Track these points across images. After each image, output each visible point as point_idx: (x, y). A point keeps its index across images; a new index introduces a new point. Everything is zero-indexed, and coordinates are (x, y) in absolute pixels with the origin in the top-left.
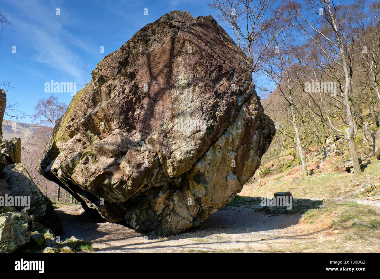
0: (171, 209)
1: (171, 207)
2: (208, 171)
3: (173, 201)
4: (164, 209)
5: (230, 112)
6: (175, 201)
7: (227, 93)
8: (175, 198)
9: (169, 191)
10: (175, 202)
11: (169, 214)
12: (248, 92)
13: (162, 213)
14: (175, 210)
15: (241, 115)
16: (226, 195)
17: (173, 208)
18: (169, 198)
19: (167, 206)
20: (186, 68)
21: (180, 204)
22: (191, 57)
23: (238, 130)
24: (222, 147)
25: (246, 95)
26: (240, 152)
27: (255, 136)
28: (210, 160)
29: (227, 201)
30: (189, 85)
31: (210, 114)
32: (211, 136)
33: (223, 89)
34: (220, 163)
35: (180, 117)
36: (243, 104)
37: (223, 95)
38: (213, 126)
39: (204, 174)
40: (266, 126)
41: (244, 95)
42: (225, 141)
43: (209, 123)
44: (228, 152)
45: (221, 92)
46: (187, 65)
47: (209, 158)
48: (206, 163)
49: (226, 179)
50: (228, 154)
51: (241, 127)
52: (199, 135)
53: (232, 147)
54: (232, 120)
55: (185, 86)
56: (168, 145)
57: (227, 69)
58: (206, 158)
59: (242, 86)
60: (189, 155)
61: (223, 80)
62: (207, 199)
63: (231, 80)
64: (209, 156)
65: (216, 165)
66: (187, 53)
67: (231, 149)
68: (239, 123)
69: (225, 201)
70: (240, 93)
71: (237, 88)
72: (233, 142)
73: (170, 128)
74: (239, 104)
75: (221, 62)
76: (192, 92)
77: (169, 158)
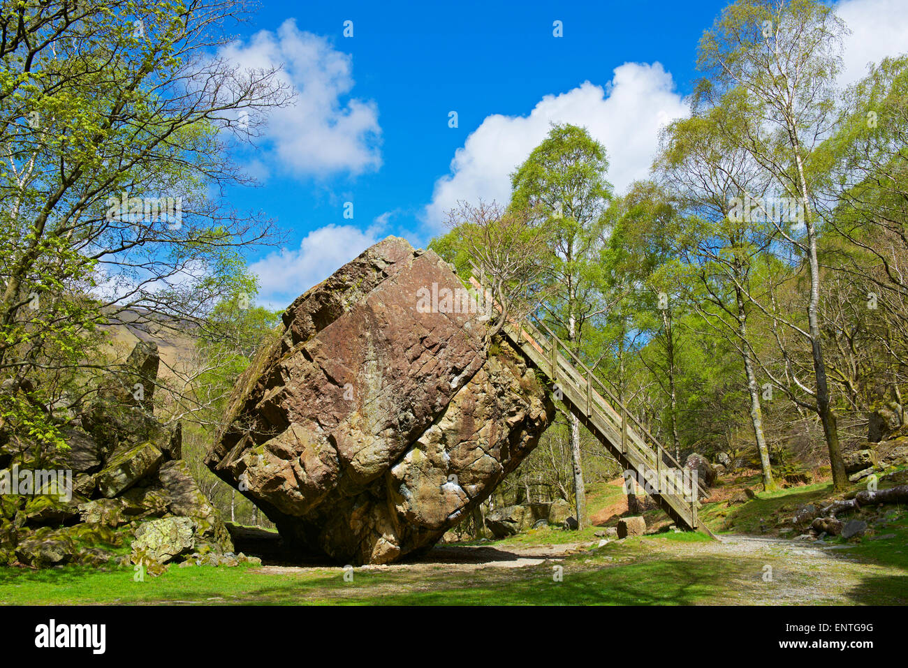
0: (371, 528)
1: (371, 526)
2: (409, 477)
3: (374, 517)
4: (363, 528)
5: (435, 399)
6: (376, 517)
8: (377, 513)
9: (367, 503)
10: (378, 519)
11: (369, 535)
12: (469, 367)
13: (360, 534)
14: (377, 528)
15: (455, 402)
16: (445, 511)
17: (375, 527)
18: (368, 511)
19: (366, 524)
20: (375, 346)
21: (383, 522)
22: (381, 332)
23: (449, 423)
24: (427, 445)
25: (465, 373)
26: (458, 451)
27: (484, 428)
28: (410, 463)
29: (447, 520)
30: (378, 368)
31: (403, 405)
32: (407, 432)
33: (425, 370)
34: (428, 466)
35: (368, 408)
36: (465, 384)
37: (424, 378)
38: (407, 420)
39: (404, 481)
40: (518, 410)
41: (463, 373)
42: (430, 438)
43: (402, 417)
44: (438, 452)
45: (421, 375)
46: (376, 342)
47: (409, 461)
48: (406, 466)
49: (442, 489)
50: (438, 455)
51: (454, 419)
52: (390, 431)
53: (444, 445)
54: (438, 410)
55: (375, 368)
56: (350, 445)
57: (435, 341)
58: (406, 461)
59: (458, 361)
60: (378, 457)
61: (426, 356)
62: (413, 515)
63: (442, 354)
64: (410, 457)
65: (421, 469)
66: (377, 326)
67: (442, 448)
68: (451, 411)
69: (443, 519)
70: (456, 371)
71: (450, 365)
72: (443, 440)
73: (355, 422)
74: (454, 385)
75: (426, 332)
76: (383, 377)
77: (352, 460)
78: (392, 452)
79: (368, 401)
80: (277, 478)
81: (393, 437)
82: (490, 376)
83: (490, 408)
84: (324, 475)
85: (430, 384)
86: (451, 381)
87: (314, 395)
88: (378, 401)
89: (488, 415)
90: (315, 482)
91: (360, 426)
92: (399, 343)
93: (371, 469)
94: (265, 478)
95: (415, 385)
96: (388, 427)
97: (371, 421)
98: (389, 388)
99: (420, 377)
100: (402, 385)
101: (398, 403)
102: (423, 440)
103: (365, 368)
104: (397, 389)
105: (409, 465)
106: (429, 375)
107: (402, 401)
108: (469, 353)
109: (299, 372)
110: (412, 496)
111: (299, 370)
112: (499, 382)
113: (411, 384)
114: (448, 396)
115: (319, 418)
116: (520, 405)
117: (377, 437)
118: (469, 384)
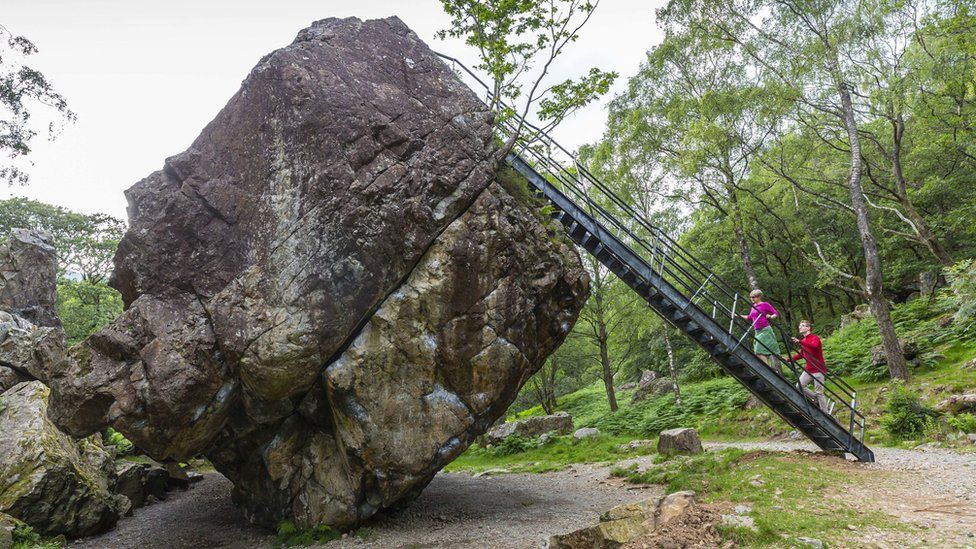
0: (307, 475)
1: (306, 472)
2: (361, 384)
3: (310, 457)
4: (294, 475)
5: (402, 235)
6: (314, 458)
7: (393, 191)
8: (315, 450)
9: (297, 433)
10: (317, 460)
11: (304, 489)
12: (464, 185)
13: (290, 486)
14: (317, 478)
15: (442, 243)
16: (432, 442)
17: (312, 476)
18: (300, 448)
19: (300, 468)
20: (286, 140)
21: (327, 464)
22: (296, 113)
23: (432, 280)
24: (393, 323)
25: (458, 194)
26: (450, 333)
27: (494, 292)
28: (362, 356)
29: (437, 455)
30: (294, 179)
31: (339, 244)
32: (351, 298)
33: (381, 183)
34: (396, 362)
35: (277, 256)
36: (458, 216)
37: (381, 196)
38: (351, 273)
39: (351, 391)
40: (548, 268)
41: (456, 193)
42: (398, 309)
43: (338, 267)
44: (413, 336)
45: (375, 189)
46: (287, 133)
47: (360, 353)
48: (354, 364)
49: (424, 403)
50: (415, 340)
51: (440, 273)
52: (317, 296)
53: (424, 323)
54: (410, 256)
55: (288, 182)
56: (242, 325)
57: (401, 133)
58: (353, 353)
59: (445, 172)
60: (295, 347)
61: (385, 161)
62: (374, 452)
63: (414, 160)
64: (361, 346)
65: (383, 368)
66: (289, 104)
67: (422, 328)
68: (435, 262)
69: (429, 456)
70: (442, 190)
71: (430, 177)
72: (423, 310)
73: (253, 283)
74: (439, 216)
75: (385, 119)
76: (301, 196)
77: (243, 355)
78: (324, 336)
79: (276, 244)
80: (99, 396)
81: (322, 306)
82: (502, 205)
83: (504, 257)
84: (188, 387)
85: (391, 205)
86: (434, 206)
87: (186, 245)
88: (293, 241)
89: (502, 269)
90: (167, 400)
91: (263, 291)
92: (331, 132)
93: (280, 370)
94: (77, 398)
95: (363, 208)
96: (313, 289)
97: (283, 278)
98: (313, 216)
99: (372, 194)
100: (338, 207)
101: (330, 241)
102: (386, 314)
103: (272, 183)
104: (328, 215)
105: (361, 360)
106: (391, 191)
107: (338, 236)
108: (463, 162)
109: (154, 203)
110: (369, 419)
111: (154, 199)
112: (517, 216)
113: (355, 205)
114: (429, 232)
115: (194, 284)
116: (550, 260)
117: (293, 309)
118: (466, 215)
